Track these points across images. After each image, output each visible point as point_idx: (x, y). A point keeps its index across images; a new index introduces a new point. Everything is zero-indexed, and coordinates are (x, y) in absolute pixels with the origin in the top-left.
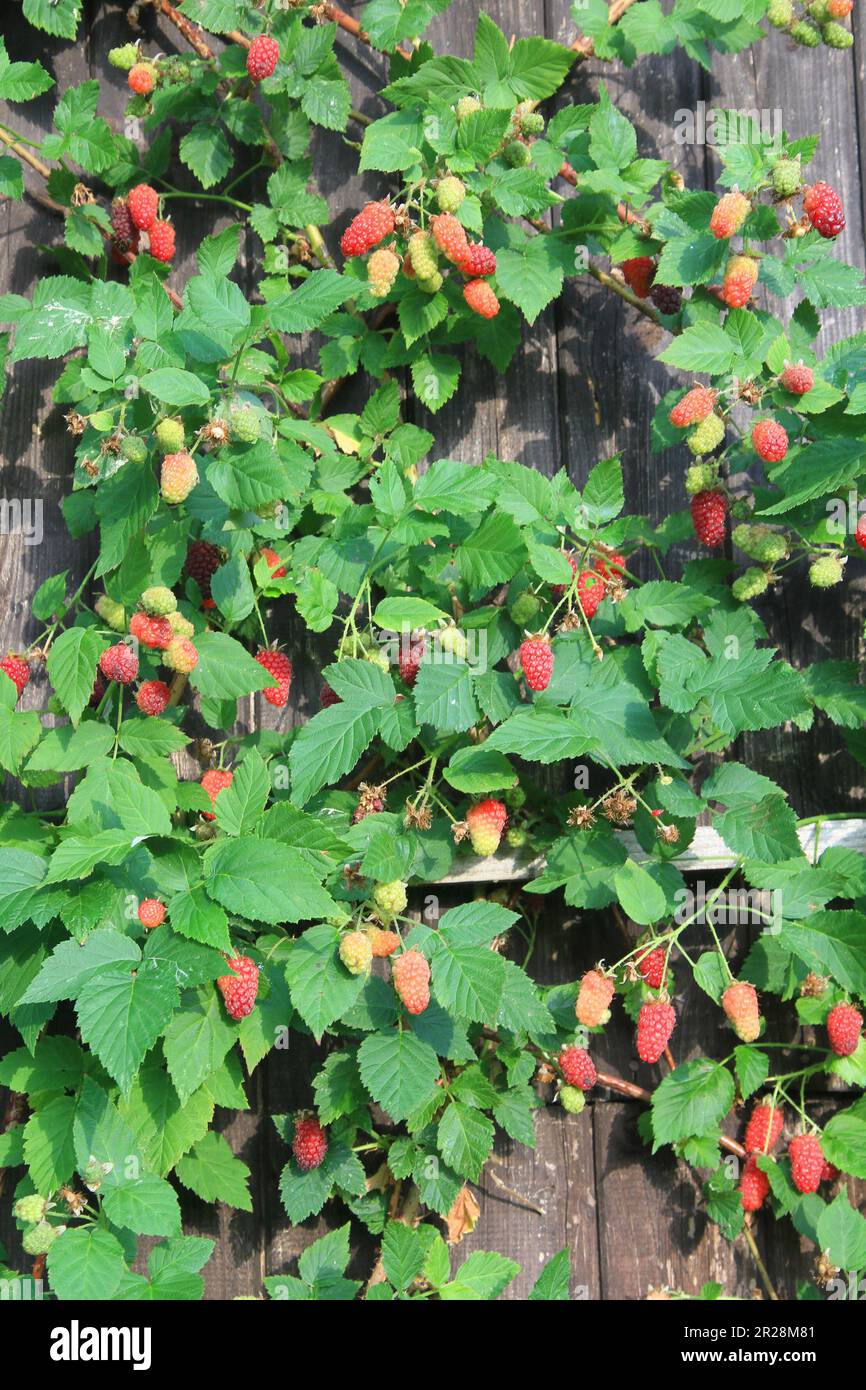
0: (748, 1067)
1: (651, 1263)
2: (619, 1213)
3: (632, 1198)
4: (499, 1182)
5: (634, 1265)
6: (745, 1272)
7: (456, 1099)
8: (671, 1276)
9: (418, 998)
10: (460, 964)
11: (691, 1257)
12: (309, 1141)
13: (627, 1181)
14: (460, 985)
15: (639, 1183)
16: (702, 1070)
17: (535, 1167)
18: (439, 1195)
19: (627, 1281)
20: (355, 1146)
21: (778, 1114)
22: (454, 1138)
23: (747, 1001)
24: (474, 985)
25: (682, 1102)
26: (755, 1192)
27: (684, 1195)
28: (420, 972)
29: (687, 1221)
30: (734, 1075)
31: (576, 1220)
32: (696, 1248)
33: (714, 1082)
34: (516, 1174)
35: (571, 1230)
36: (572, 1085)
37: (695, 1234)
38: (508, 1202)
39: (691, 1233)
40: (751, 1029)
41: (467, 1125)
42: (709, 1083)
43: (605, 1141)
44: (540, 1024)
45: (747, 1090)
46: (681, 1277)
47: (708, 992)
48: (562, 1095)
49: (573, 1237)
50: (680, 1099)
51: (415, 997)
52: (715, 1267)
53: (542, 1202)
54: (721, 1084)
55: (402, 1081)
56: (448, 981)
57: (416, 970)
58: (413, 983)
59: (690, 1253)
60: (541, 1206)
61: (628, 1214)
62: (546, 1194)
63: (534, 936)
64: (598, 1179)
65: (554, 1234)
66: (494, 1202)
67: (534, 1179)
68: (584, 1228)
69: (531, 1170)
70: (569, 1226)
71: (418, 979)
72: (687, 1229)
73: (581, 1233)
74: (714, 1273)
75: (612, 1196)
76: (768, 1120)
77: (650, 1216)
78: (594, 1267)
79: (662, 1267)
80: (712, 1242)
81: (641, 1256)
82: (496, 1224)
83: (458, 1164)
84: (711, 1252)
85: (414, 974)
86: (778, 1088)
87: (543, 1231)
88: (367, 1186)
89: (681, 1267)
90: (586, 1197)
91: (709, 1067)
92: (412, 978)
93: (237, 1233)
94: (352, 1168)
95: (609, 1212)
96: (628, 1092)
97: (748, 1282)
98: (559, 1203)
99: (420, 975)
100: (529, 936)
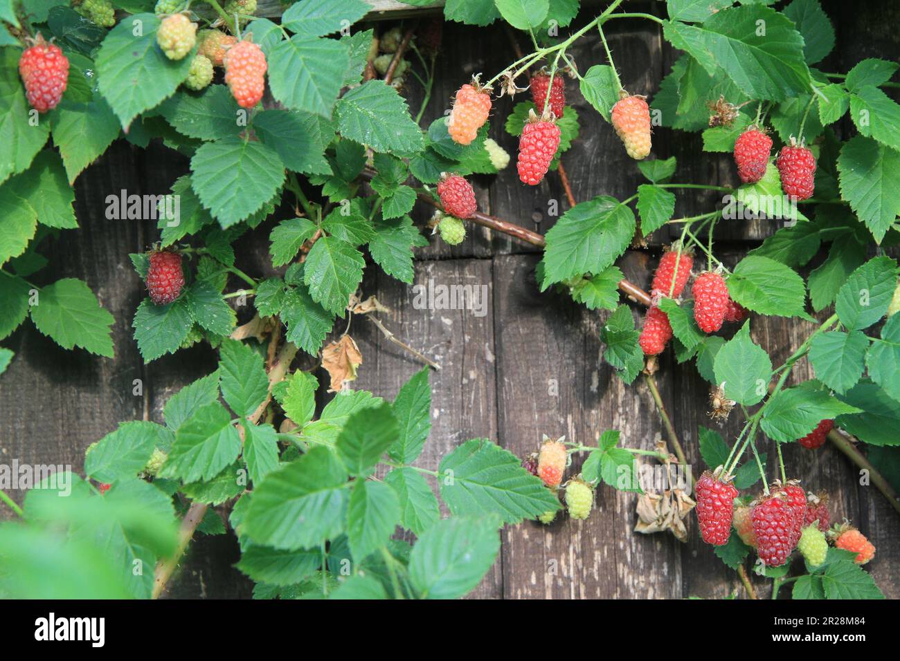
0: (652, 205)
1: (551, 418)
2: (518, 367)
3: (532, 352)
4: (388, 333)
5: (533, 419)
6: (649, 426)
7: (328, 234)
8: (571, 429)
9: (247, 89)
10: (301, 57)
11: (593, 412)
12: (162, 272)
13: (527, 334)
14: (300, 77)
15: (540, 337)
16: (602, 208)
17: (430, 323)
18: (308, 334)
19: (525, 436)
20: (225, 293)
21: (687, 259)
22: (322, 273)
23: (636, 113)
24: (314, 77)
25: (577, 240)
26: (656, 336)
27: (589, 347)
28: (251, 61)
29: (590, 376)
30: (636, 212)
31: (473, 375)
32: (599, 402)
33: (614, 221)
34: (411, 330)
35: (467, 385)
36: (451, 215)
37: (598, 388)
38: (402, 357)
39: (594, 387)
40: (640, 143)
41: (336, 260)
42: (609, 221)
43: (504, 293)
44: (409, 142)
45: (648, 228)
46: (583, 432)
47: (596, 108)
48: (440, 226)
49: (469, 392)
50: (576, 237)
51: (244, 87)
52: (619, 421)
53: (437, 357)
54: (621, 221)
55: (239, 190)
56: (287, 74)
57: (246, 59)
58: (243, 73)
59: (591, 407)
60: (435, 361)
61: (528, 368)
62: (442, 350)
63: (431, 81)
64: (497, 331)
65: (449, 389)
66: (388, 358)
67: (429, 334)
68: (481, 383)
69: (426, 325)
70: (465, 381)
71: (249, 68)
72: (590, 383)
73: (478, 388)
74: (617, 427)
75: (511, 350)
76: (674, 265)
77: (550, 370)
78: (492, 423)
79: (562, 421)
80: (616, 396)
81: (541, 411)
82: (388, 380)
83: (327, 299)
84: (615, 406)
85: (244, 63)
86: (686, 230)
87: (439, 387)
88: (240, 334)
89: (583, 422)
90: (484, 352)
91: (609, 205)
92: (242, 67)
93: (117, 393)
94: (216, 309)
95: (508, 367)
96: (527, 240)
97: (653, 436)
98: (455, 359)
99: (252, 65)
100: (426, 81)
